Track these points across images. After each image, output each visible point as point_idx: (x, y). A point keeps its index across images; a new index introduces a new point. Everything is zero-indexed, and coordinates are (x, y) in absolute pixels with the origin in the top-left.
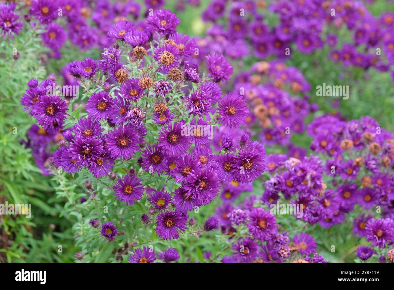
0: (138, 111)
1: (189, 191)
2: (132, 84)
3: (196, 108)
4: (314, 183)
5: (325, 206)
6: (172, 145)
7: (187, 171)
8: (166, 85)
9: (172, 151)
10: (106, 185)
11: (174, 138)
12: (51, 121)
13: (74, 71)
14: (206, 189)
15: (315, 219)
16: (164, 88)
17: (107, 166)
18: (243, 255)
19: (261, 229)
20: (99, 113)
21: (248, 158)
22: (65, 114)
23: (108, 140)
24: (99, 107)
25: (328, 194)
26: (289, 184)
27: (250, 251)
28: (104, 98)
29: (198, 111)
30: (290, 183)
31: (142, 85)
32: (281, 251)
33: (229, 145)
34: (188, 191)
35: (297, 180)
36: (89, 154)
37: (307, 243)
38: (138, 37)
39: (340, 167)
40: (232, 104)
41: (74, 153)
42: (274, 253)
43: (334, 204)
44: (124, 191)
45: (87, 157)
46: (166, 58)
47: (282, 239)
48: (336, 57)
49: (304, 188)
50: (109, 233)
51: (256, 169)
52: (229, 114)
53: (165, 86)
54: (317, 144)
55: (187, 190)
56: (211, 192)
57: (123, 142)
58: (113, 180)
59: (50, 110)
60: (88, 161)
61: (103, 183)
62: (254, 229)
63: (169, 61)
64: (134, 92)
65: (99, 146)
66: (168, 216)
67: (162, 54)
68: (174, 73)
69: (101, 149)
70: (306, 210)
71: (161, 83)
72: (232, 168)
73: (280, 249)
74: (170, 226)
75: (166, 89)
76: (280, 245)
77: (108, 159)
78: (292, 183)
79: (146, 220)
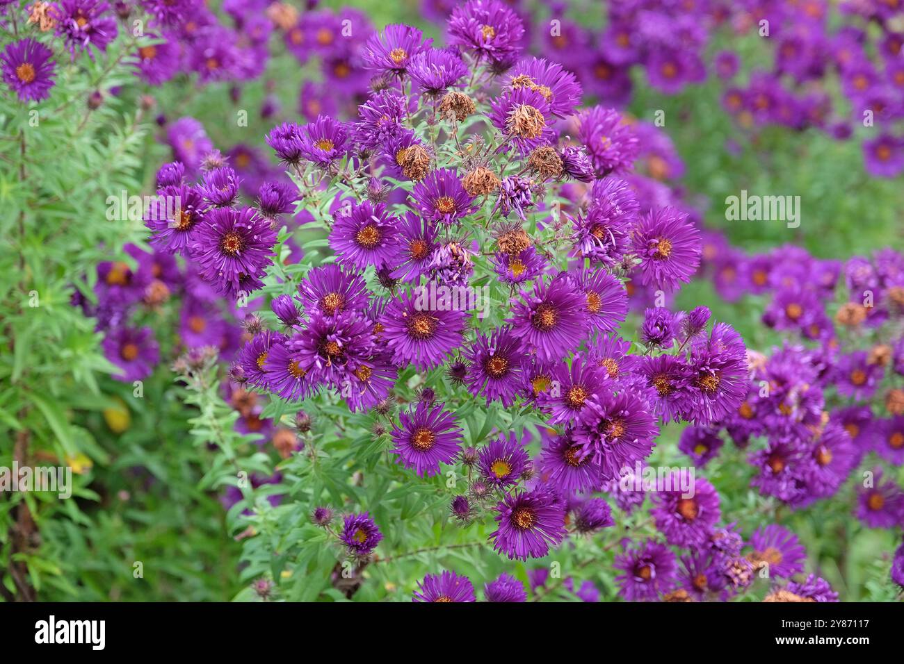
0: (460, 251)
1: (586, 446)
2: (441, 184)
3: (598, 245)
4: (805, 411)
5: (820, 463)
6: (542, 333)
7: (578, 397)
8: (527, 187)
9: (543, 349)
10: (332, 419)
11: (549, 318)
12: (237, 272)
13: (287, 148)
14: (626, 439)
15: (798, 495)
16: (523, 195)
17: (379, 384)
18: (640, 582)
19: (685, 520)
20: (361, 254)
21: (713, 365)
22: (270, 252)
23: (387, 321)
24: (361, 237)
25: (829, 436)
26: (745, 412)
27: (656, 572)
28: (374, 218)
29: (602, 253)
30: (749, 409)
31: (474, 186)
32: (734, 570)
33: (662, 333)
34: (583, 445)
35: (766, 404)
36: (340, 356)
37: (782, 550)
38: (443, 68)
39: (837, 368)
40: (663, 233)
41: (304, 352)
42: (714, 576)
43: (839, 458)
44: (412, 442)
45: (335, 362)
46: (529, 122)
47: (727, 542)
48: (735, 102)
49: (782, 421)
50: (361, 538)
51: (727, 392)
52: (658, 256)
53: (525, 191)
54: (781, 313)
55: (579, 443)
56: (636, 447)
57: (422, 326)
58: (383, 413)
59: (232, 244)
60: (336, 371)
61: (325, 414)
62: (671, 521)
63: (534, 128)
64: (446, 204)
65: (364, 335)
66: (522, 504)
67: (517, 112)
68: (545, 157)
69: (370, 343)
70: (785, 472)
71: (516, 183)
72: (673, 388)
73: (729, 564)
74: (525, 526)
75: (527, 196)
76: (722, 554)
77: (384, 366)
78: (754, 409)
79: (464, 511)
